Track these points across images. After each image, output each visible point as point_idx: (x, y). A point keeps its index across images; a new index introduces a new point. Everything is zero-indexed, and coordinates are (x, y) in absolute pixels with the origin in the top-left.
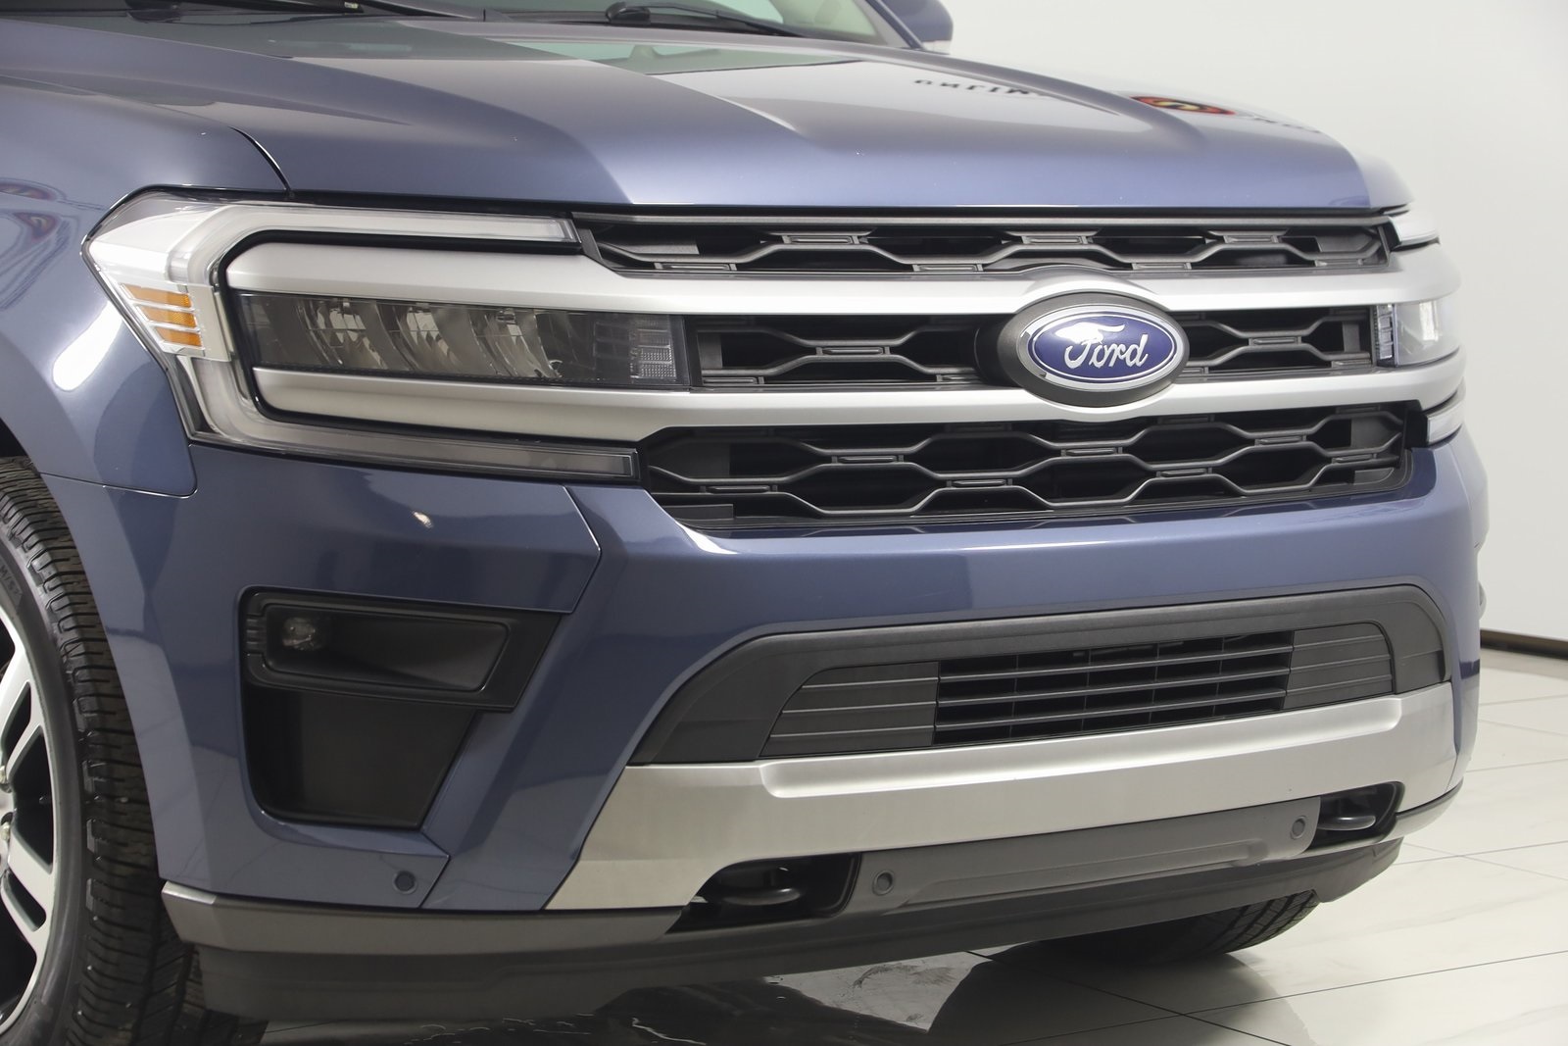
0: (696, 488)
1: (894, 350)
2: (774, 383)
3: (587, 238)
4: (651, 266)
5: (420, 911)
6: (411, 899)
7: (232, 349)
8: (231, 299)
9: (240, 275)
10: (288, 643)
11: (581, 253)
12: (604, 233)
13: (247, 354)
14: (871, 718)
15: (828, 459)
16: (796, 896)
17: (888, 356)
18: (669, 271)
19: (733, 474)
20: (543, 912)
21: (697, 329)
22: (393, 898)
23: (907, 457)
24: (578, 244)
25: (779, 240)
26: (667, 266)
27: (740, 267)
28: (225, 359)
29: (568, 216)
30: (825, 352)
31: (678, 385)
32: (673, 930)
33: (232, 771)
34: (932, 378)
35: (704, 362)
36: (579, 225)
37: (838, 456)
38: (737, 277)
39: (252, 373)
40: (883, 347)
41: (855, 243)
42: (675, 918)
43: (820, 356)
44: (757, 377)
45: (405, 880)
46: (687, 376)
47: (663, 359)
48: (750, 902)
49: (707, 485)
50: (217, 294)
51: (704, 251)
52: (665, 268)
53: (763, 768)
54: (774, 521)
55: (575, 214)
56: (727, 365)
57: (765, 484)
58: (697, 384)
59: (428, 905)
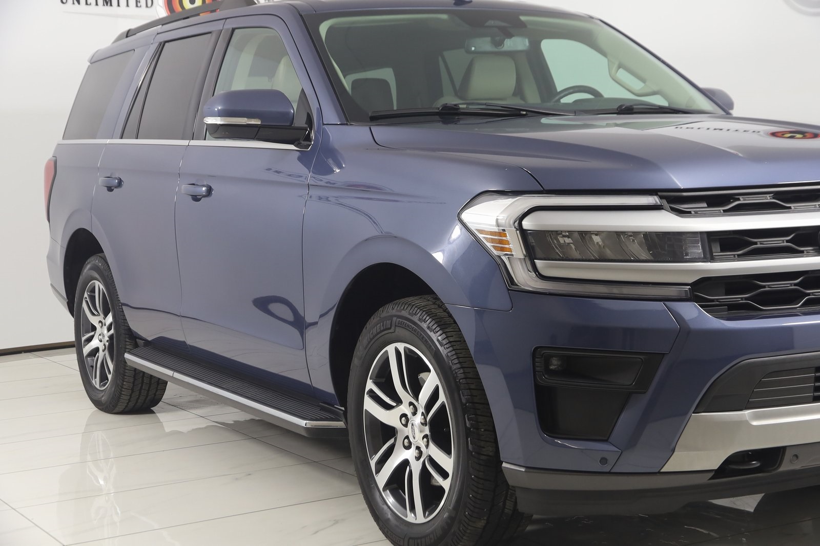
0: (713, 301)
1: (787, 241)
2: (742, 257)
3: (664, 202)
4: (690, 212)
5: (610, 473)
6: (606, 469)
7: (525, 253)
8: (523, 233)
9: (527, 224)
10: (552, 367)
11: (663, 209)
12: (671, 200)
13: (531, 254)
14: (788, 392)
15: (764, 287)
16: (759, 465)
17: (785, 244)
18: (697, 215)
19: (726, 295)
20: (659, 473)
21: (712, 236)
22: (598, 467)
23: (795, 285)
24: (662, 205)
25: (739, 199)
26: (696, 212)
27: (724, 211)
28: (522, 257)
29: (657, 195)
30: (761, 244)
31: (705, 260)
32: (711, 479)
33: (531, 419)
34: (802, 252)
35: (714, 250)
36: (661, 197)
37: (768, 285)
38: (723, 216)
39: (534, 262)
40: (783, 240)
41: (768, 199)
42: (711, 475)
43: (759, 246)
44: (734, 255)
45: (604, 461)
46: (708, 256)
47: (698, 250)
48: (742, 468)
49: (717, 299)
50: (518, 232)
51: (709, 206)
52: (696, 213)
53: (747, 413)
54: (743, 313)
55: (659, 193)
56: (722, 250)
57: (739, 298)
58: (712, 259)
59: (612, 471)
